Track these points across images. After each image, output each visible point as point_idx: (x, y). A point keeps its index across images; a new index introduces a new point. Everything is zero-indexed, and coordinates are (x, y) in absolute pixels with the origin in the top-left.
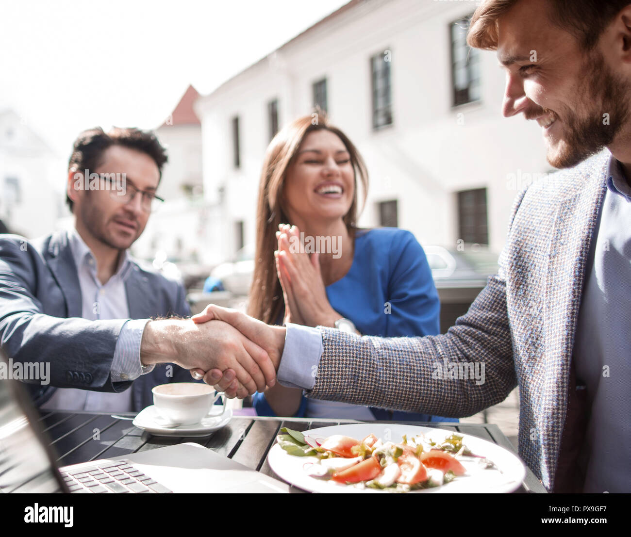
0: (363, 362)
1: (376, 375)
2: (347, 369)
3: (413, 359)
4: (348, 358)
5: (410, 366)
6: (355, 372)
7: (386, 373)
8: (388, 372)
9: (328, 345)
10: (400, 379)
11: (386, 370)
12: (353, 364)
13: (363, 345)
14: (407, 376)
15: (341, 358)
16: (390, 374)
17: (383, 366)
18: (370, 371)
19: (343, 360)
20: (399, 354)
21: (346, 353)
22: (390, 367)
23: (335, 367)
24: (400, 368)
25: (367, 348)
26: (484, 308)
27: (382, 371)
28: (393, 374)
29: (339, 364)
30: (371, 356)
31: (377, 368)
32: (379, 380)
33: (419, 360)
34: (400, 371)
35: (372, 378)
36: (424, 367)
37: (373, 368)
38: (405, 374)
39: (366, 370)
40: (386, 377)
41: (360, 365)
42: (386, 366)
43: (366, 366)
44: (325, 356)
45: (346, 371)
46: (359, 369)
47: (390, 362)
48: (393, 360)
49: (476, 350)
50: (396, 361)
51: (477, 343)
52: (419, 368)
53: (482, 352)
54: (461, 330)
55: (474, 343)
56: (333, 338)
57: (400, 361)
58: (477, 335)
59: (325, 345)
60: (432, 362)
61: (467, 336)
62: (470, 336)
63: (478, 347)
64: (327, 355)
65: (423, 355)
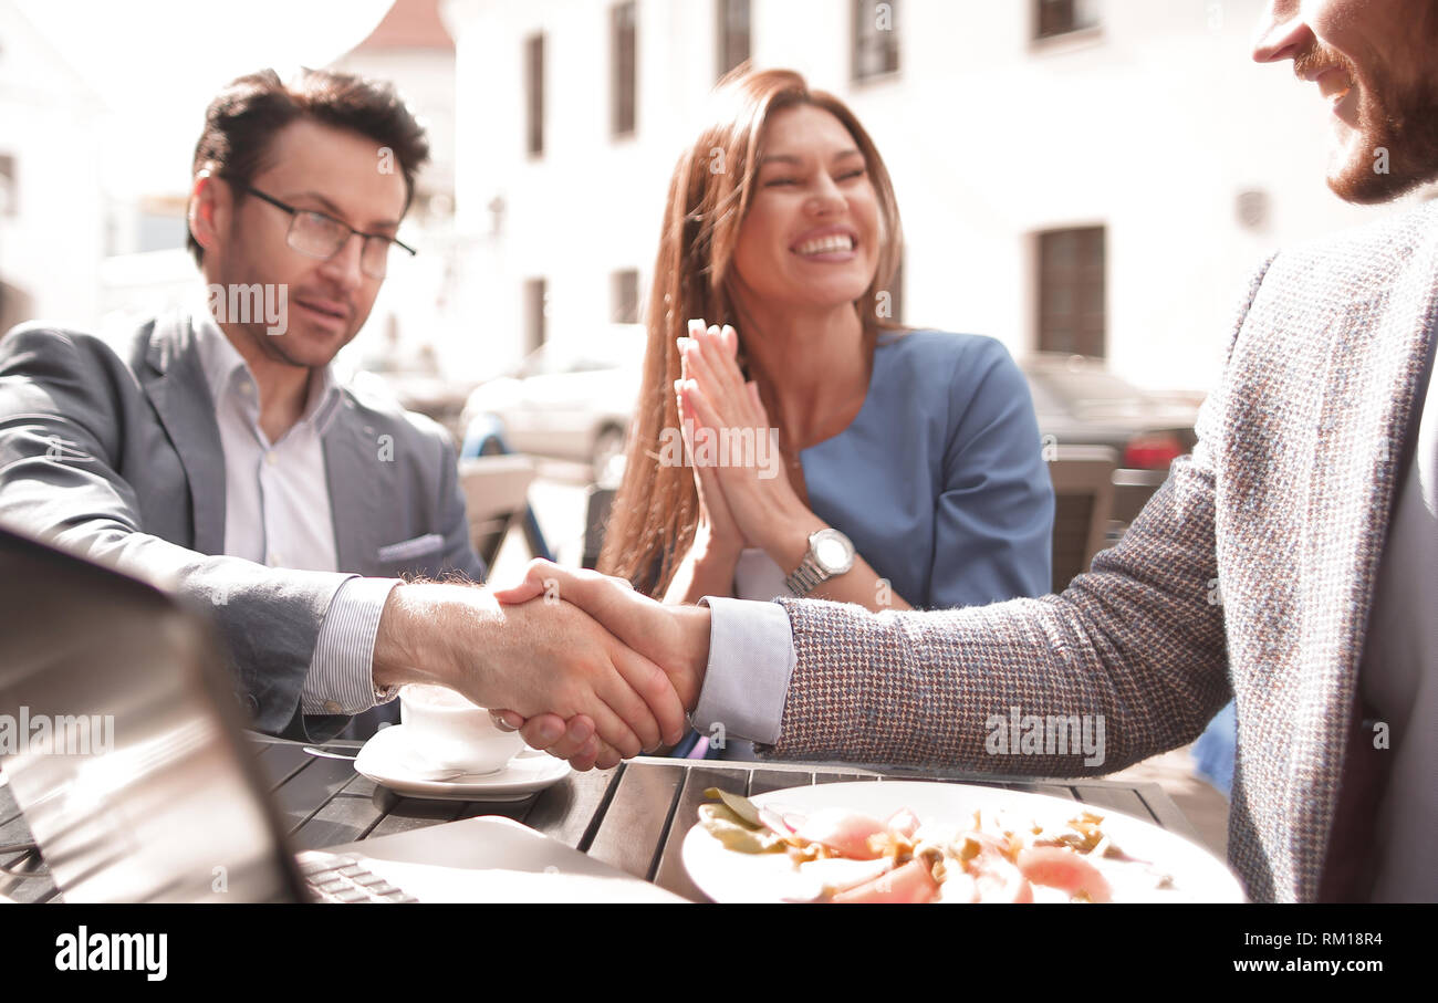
0: (887, 679)
1: (917, 706)
2: (851, 697)
3: (996, 661)
4: (853, 672)
5: (992, 678)
6: (869, 701)
7: (939, 699)
8: (942, 695)
9: (807, 644)
10: (970, 710)
11: (939, 691)
12: (863, 685)
13: (885, 637)
14: (985, 702)
15: (836, 672)
16: (947, 700)
17: (931, 683)
18: (901, 697)
19: (841, 677)
20: (964, 653)
21: (848, 659)
22: (946, 684)
23: (824, 695)
24: (969, 685)
25: (894, 646)
26: (1162, 532)
27: (928, 696)
28: (955, 701)
29: (833, 686)
30: (903, 663)
31: (918, 690)
32: (924, 716)
33: (1011, 663)
34: (970, 693)
35: (908, 712)
36: (1021, 679)
37: (910, 689)
38: (981, 698)
39: (894, 696)
40: (939, 708)
41: (879, 686)
42: (939, 683)
43: (894, 687)
44: (800, 671)
45: (848, 702)
46: (878, 695)
47: (946, 673)
48: (953, 668)
49: (1143, 631)
50: (960, 668)
51: (1145, 616)
52: (1010, 682)
53: (1156, 635)
54: (1106, 586)
55: (1138, 615)
56: (816, 626)
57: (968, 668)
58: (1144, 596)
59: (800, 646)
60: (1038, 664)
61: (1120, 599)
62: (1127, 598)
63: (1148, 625)
64: (804, 667)
65: (1019, 651)
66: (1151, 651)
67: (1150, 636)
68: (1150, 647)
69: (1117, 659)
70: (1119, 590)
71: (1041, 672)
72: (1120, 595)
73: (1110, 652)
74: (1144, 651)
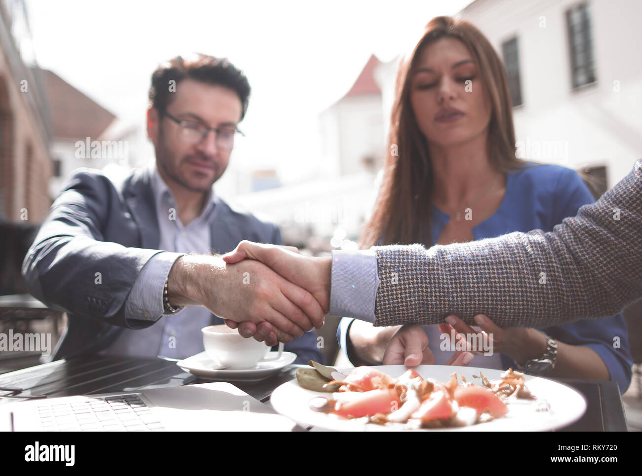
0: (431, 288)
1: (449, 301)
2: (412, 299)
3: (494, 273)
4: (412, 286)
5: (491, 283)
6: (423, 300)
7: (461, 296)
8: (463, 294)
9: (386, 273)
10: (479, 300)
11: (461, 292)
12: (418, 292)
13: (429, 266)
14: (488, 296)
15: (403, 286)
16: (466, 296)
17: (456, 287)
18: (440, 296)
19: (405, 289)
20: (476, 270)
21: (408, 279)
22: (465, 288)
23: (397, 298)
24: (478, 287)
25: (434, 270)
27: (455, 295)
28: (470, 296)
29: (401, 294)
30: (439, 278)
31: (448, 292)
32: (454, 305)
33: (503, 273)
34: (478, 292)
35: (444, 304)
36: (508, 282)
37: (444, 292)
38: (485, 294)
39: (436, 296)
40: (462, 301)
41: (427, 292)
42: (461, 287)
43: (435, 292)
44: (383, 287)
45: (411, 301)
46: (427, 296)
47: (464, 283)
48: (468, 278)
49: (594, 255)
50: (473, 278)
51: (598, 247)
52: (502, 285)
53: (601, 259)
54: (580, 226)
55: (594, 245)
56: (391, 263)
57: (477, 278)
58: (601, 235)
59: (382, 274)
60: (519, 273)
61: (586, 235)
62: (590, 235)
63: (598, 252)
64: (385, 285)
65: (508, 266)
66: (596, 267)
67: (598, 259)
68: (597, 264)
69: (574, 270)
70: (587, 230)
71: (520, 278)
72: (587, 232)
73: (571, 265)
74: (593, 266)
